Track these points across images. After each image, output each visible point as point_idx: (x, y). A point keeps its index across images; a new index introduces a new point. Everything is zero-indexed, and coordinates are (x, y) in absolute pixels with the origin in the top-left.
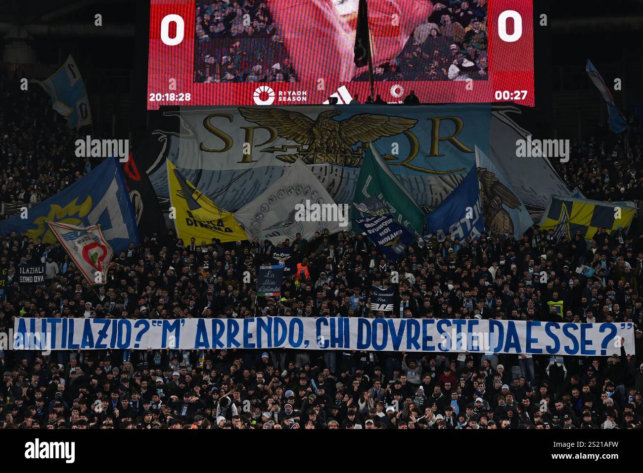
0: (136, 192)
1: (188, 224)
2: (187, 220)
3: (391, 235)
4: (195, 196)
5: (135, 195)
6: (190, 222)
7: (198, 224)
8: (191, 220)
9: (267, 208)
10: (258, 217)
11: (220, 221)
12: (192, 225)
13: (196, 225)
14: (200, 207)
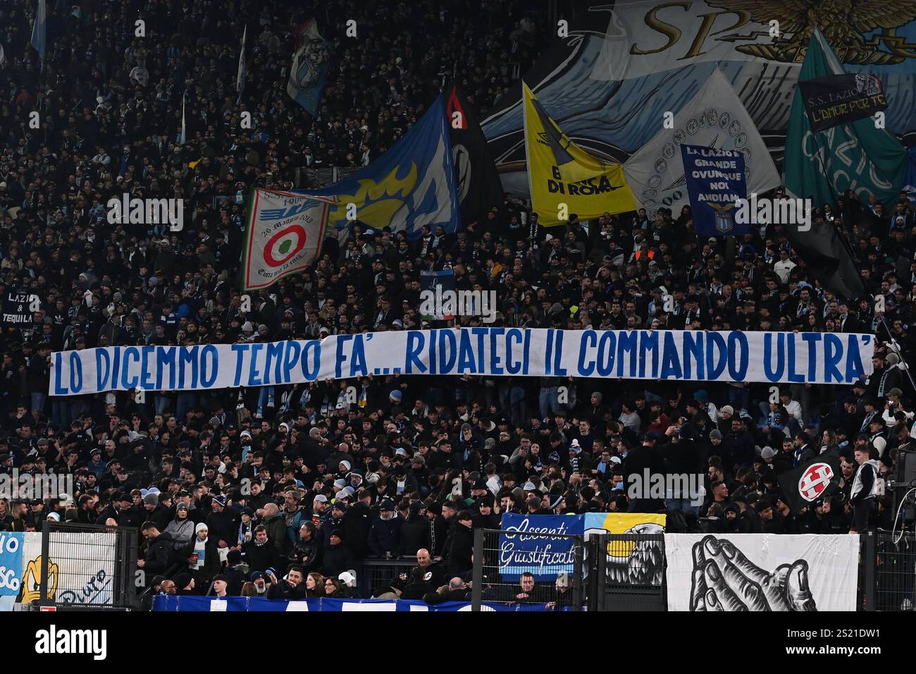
0: (462, 148)
1: (551, 190)
2: (550, 182)
3: (726, 196)
4: (563, 144)
5: (460, 152)
6: (553, 187)
7: (566, 189)
8: (555, 184)
9: (672, 151)
10: (659, 168)
11: (604, 178)
12: (555, 191)
13: (563, 192)
14: (573, 159)
